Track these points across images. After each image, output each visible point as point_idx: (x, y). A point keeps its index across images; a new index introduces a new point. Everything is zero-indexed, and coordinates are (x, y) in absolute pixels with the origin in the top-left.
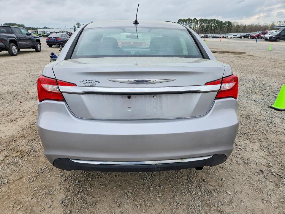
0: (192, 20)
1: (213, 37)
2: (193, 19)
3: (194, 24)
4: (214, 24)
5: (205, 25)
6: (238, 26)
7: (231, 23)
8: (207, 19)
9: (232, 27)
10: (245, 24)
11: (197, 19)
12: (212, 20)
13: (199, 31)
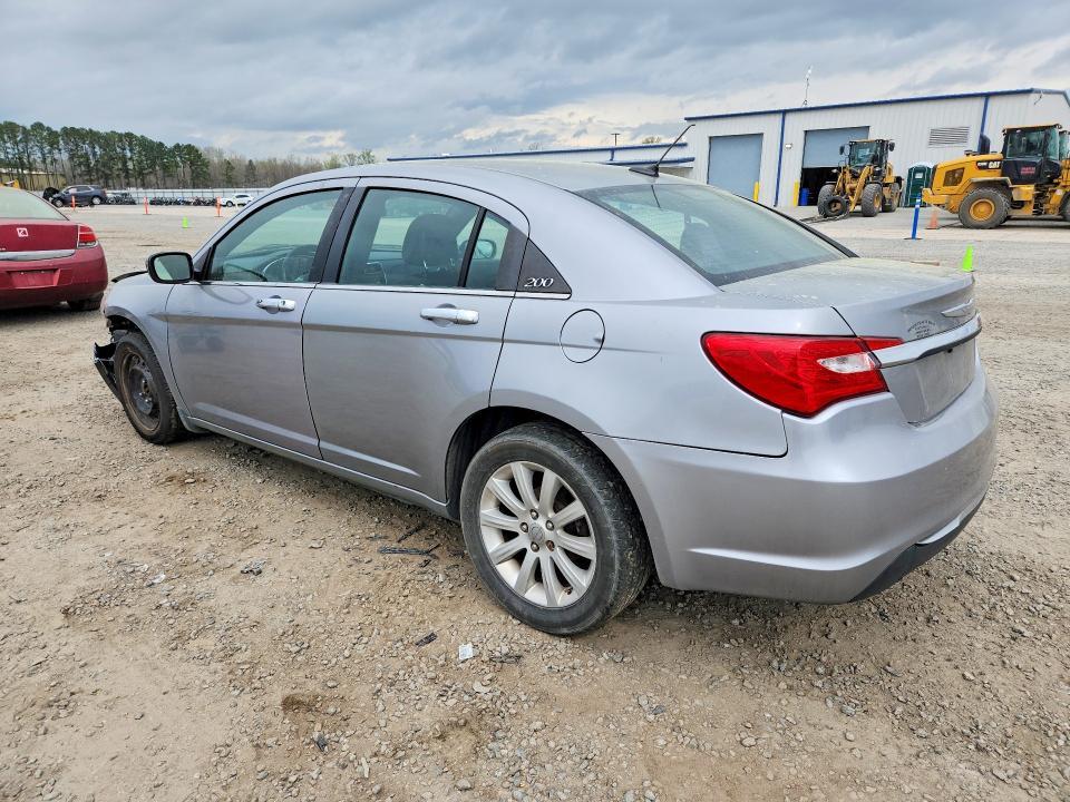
0: (24, 128)
1: (154, 202)
2: (29, 127)
3: (42, 149)
4: (131, 150)
5: (94, 154)
6: (229, 165)
7: (197, 151)
8: (94, 129)
9: (206, 164)
10: (248, 159)
11: (48, 129)
12: (120, 135)
13: (74, 177)
